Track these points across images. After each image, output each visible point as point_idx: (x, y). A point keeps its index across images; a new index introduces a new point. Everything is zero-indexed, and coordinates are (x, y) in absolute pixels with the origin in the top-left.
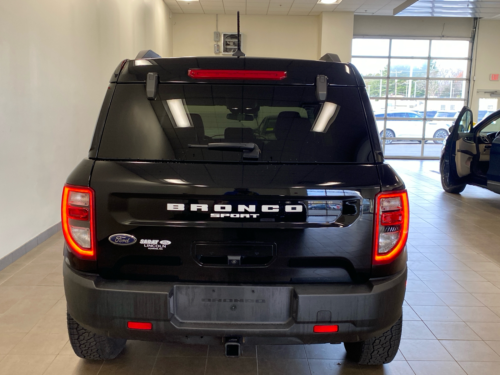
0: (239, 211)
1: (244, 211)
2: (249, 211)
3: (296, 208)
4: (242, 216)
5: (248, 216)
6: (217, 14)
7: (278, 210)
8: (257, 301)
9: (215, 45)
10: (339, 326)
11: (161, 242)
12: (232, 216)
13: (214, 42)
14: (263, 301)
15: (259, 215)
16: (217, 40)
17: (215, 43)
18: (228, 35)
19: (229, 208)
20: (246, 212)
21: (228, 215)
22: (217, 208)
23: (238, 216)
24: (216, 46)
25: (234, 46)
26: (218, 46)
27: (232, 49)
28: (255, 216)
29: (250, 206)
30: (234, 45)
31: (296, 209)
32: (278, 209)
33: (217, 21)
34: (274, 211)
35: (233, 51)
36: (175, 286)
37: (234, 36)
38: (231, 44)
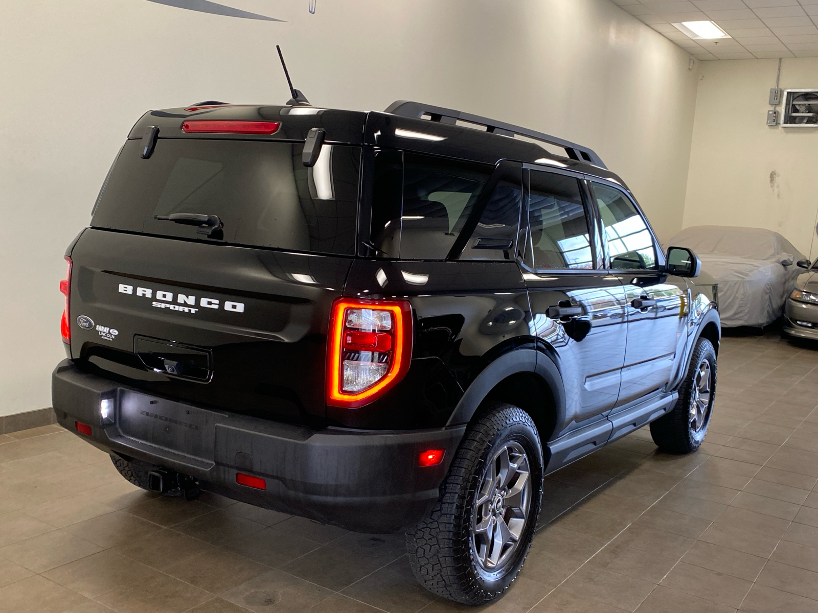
0: (178, 301)
1: (183, 302)
2: (188, 303)
3: (236, 306)
4: (181, 309)
5: (186, 309)
6: (781, 59)
7: (216, 307)
8: (190, 426)
9: (769, 111)
10: (266, 480)
11: (111, 331)
12: (172, 307)
13: (770, 105)
14: (197, 428)
15: (197, 310)
16: (776, 102)
17: (772, 108)
18: (800, 94)
19: (170, 296)
20: (185, 305)
21: (168, 306)
22: (159, 295)
23: (177, 308)
24: (771, 113)
25: (808, 113)
26: (775, 113)
27: (803, 118)
28: (193, 311)
29: (190, 297)
30: (807, 111)
31: (235, 308)
32: (218, 306)
33: (779, 69)
34: (213, 306)
35: (805, 121)
36: (119, 388)
37: (813, 95)
38: (803, 109)
